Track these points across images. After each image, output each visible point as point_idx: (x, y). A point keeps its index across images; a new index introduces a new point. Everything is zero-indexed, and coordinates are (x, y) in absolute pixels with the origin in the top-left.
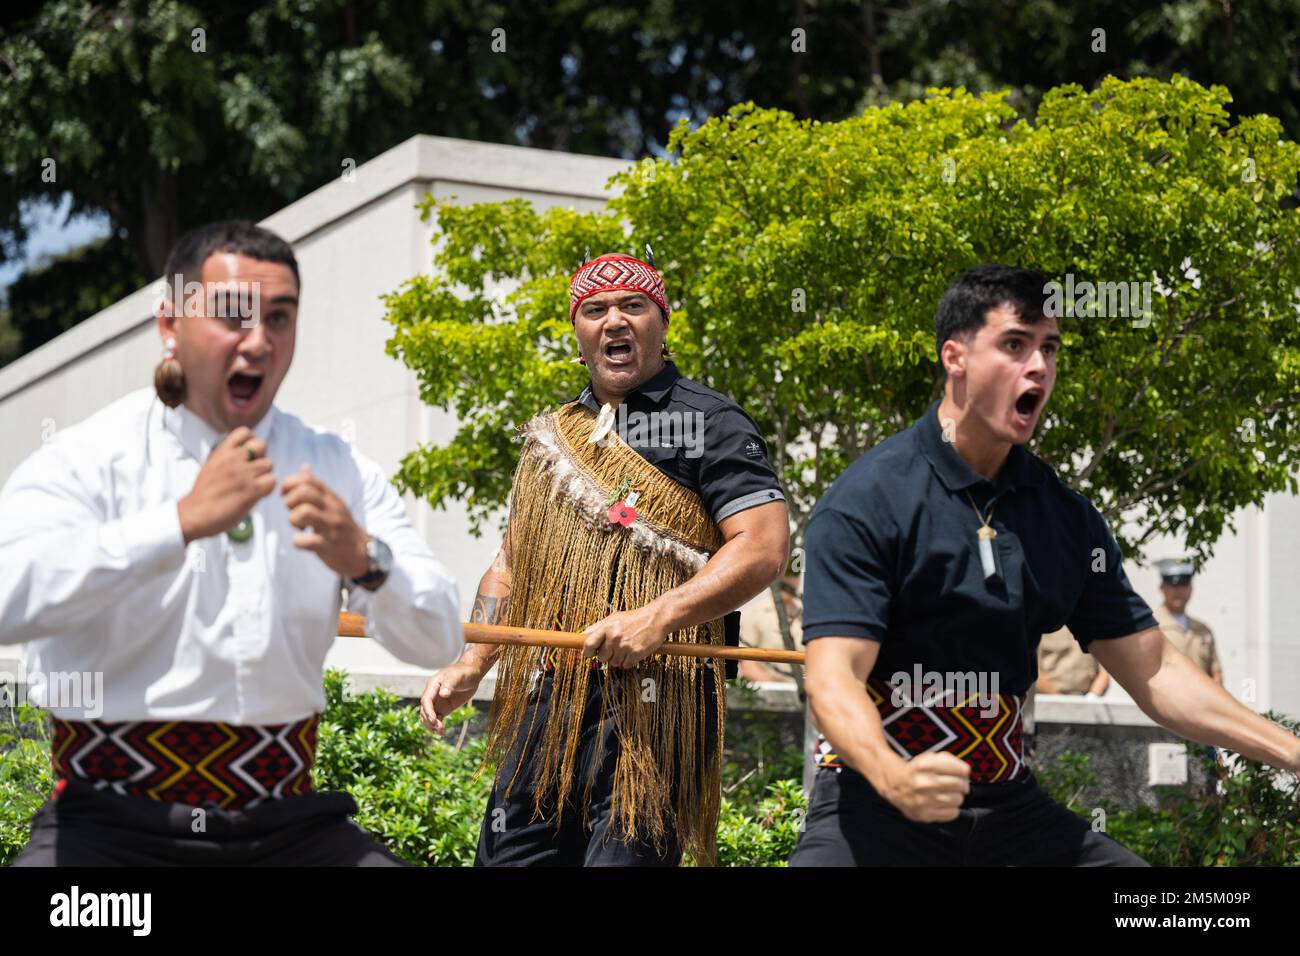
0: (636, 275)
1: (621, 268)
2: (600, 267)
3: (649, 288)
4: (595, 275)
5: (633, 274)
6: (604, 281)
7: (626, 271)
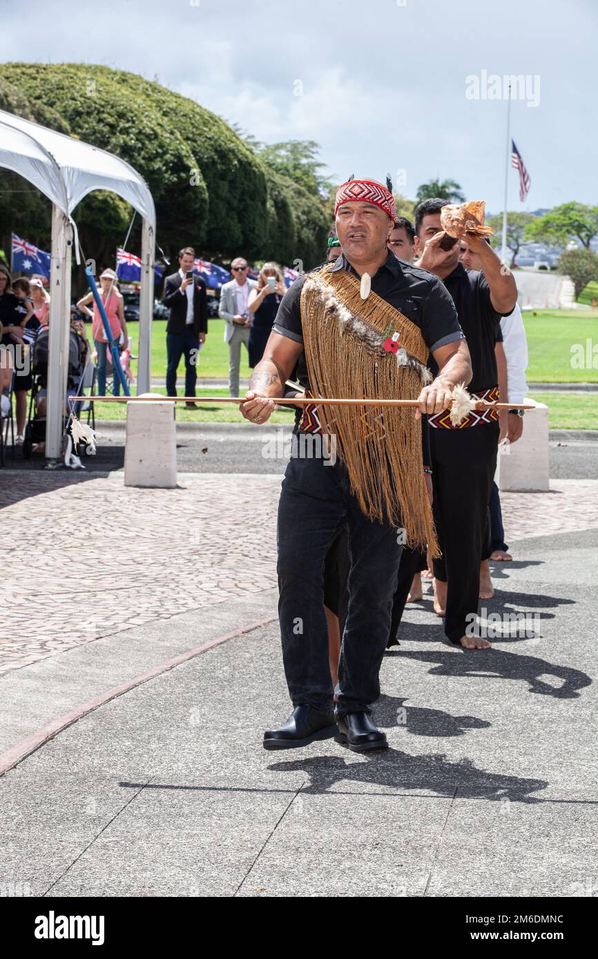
0: (373, 193)
1: (364, 188)
2: (352, 186)
3: (379, 202)
4: (348, 190)
5: (371, 192)
6: (352, 195)
7: (366, 190)
